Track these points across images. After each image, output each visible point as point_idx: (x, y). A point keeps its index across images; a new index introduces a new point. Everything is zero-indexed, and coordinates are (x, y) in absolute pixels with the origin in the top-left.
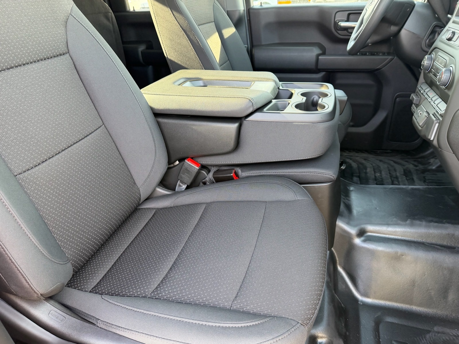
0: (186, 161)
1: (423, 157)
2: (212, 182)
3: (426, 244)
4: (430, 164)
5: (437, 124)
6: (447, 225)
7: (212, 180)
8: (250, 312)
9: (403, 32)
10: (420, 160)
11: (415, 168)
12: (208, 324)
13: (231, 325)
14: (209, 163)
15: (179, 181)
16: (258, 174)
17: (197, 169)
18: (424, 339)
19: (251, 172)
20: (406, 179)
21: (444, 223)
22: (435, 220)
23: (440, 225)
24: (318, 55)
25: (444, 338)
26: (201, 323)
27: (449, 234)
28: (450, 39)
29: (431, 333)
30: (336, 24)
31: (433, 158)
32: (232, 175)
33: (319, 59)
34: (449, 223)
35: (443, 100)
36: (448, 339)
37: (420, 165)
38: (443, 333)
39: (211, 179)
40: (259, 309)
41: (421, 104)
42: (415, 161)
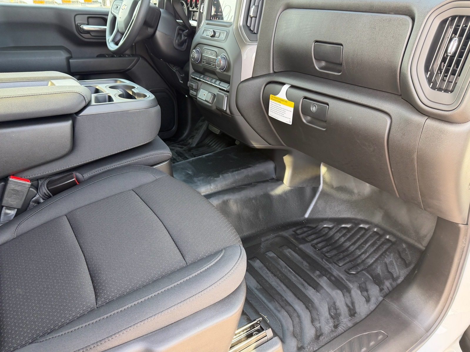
0: (10, 179)
1: (183, 140)
2: (47, 197)
3: (237, 187)
4: (190, 144)
5: (226, 98)
6: (243, 170)
7: (47, 194)
8: (204, 258)
9: (158, 34)
10: (181, 143)
11: (181, 149)
12: (191, 276)
13: (208, 267)
14: (39, 175)
15: (4, 208)
16: (102, 171)
17: (29, 184)
18: (262, 249)
19: (94, 171)
20: (182, 158)
21: (240, 170)
22: (234, 170)
23: (239, 171)
24: (68, 59)
25: (269, 242)
26: (185, 279)
27: (246, 176)
28: (213, 36)
29: (262, 244)
30: (78, 27)
31: (190, 139)
32: (74, 179)
33: (70, 62)
34: (243, 169)
35: (221, 81)
36: (271, 242)
37: (184, 147)
38: (267, 240)
39: (46, 192)
40: (209, 252)
41: (199, 89)
42: (178, 144)
